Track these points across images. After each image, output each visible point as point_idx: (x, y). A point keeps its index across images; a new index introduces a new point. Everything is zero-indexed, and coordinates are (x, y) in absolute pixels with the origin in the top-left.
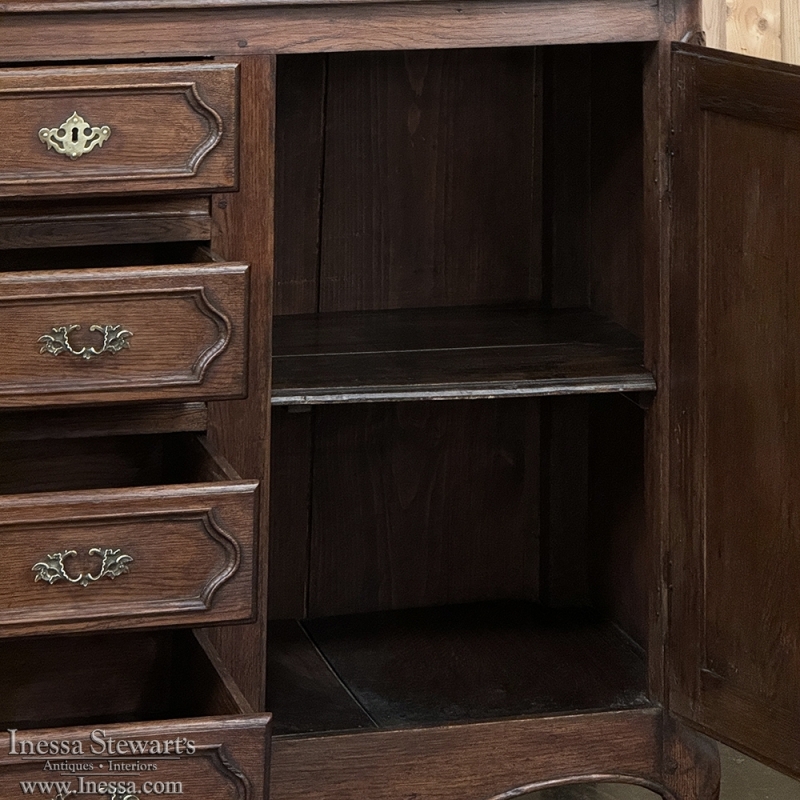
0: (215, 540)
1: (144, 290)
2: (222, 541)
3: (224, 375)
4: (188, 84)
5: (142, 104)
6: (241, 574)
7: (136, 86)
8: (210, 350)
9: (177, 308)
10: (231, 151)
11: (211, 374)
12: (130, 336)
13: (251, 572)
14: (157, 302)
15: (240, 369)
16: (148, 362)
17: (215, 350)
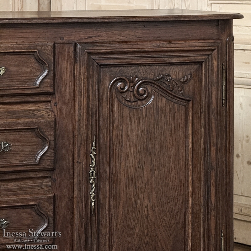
0: (39, 215)
1: (16, 128)
2: (42, 215)
3: (47, 161)
4: (35, 50)
5: (17, 58)
6: (49, 227)
7: (16, 51)
8: (41, 151)
9: (28, 135)
10: (52, 77)
11: (42, 161)
12: (11, 146)
13: (52, 227)
14: (21, 133)
15: (53, 158)
16: (18, 156)
17: (43, 151)
